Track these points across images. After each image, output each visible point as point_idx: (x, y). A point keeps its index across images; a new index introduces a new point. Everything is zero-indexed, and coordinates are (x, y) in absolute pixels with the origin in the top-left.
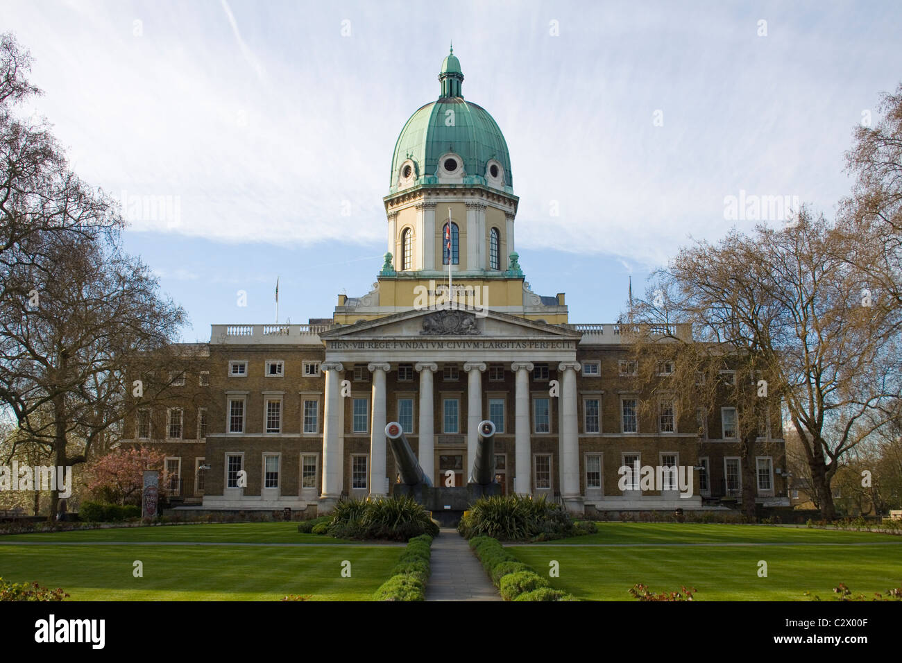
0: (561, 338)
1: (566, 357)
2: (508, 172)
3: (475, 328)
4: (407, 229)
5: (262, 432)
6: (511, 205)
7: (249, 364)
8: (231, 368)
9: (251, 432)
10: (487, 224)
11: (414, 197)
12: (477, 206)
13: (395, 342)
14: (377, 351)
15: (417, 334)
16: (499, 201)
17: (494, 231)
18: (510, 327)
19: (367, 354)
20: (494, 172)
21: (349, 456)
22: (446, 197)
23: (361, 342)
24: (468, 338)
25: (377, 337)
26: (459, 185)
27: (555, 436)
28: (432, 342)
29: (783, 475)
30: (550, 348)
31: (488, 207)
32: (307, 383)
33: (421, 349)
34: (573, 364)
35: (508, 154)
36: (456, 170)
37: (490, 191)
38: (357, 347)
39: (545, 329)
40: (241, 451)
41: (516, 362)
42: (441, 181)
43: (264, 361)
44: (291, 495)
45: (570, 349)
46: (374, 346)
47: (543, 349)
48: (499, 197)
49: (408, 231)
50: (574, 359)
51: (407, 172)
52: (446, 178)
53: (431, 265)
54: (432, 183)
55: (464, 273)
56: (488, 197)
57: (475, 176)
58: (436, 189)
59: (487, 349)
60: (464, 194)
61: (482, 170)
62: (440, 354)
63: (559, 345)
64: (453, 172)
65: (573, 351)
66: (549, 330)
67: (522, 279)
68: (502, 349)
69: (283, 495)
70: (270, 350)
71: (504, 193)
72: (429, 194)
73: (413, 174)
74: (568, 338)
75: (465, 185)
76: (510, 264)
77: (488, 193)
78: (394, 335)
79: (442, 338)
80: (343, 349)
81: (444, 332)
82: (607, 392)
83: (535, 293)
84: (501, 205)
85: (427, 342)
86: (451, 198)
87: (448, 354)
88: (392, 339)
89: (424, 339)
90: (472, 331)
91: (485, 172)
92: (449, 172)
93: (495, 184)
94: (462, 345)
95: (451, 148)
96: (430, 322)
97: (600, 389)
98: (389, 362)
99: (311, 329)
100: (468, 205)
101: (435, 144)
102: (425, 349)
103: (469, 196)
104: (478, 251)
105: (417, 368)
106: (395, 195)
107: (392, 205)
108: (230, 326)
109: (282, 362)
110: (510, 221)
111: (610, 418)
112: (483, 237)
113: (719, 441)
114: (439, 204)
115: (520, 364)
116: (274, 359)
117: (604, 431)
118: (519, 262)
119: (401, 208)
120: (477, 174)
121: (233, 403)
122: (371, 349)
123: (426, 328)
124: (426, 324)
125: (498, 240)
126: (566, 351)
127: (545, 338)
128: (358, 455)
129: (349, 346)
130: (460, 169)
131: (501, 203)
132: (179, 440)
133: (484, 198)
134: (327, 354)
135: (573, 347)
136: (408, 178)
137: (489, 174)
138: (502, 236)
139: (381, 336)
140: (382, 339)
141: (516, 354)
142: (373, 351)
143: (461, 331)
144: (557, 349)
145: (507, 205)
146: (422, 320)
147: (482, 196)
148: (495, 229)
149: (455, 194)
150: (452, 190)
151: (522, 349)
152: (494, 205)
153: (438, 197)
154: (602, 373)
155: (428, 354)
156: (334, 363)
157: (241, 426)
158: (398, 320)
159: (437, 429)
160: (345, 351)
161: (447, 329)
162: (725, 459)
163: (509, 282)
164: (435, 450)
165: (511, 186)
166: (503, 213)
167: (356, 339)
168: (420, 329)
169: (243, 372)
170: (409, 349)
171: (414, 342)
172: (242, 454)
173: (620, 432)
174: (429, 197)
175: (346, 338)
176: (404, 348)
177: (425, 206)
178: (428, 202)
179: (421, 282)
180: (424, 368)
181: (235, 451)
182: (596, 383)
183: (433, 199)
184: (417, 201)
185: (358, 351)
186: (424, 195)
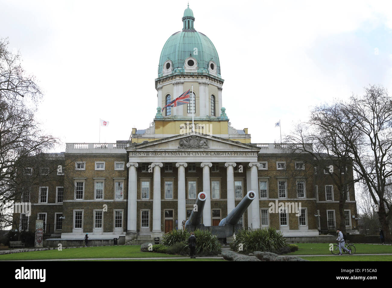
0: (250, 150)
1: (252, 159)
2: (219, 67)
3: (207, 145)
4: (168, 95)
5: (93, 199)
7: (86, 164)
8: (76, 166)
9: (87, 199)
10: (209, 93)
11: (172, 79)
12: (204, 84)
13: (165, 152)
14: (156, 157)
15: (177, 148)
16: (215, 82)
17: (212, 97)
18: (224, 145)
19: (151, 158)
20: (212, 67)
21: (139, 211)
22: (189, 79)
23: (148, 152)
24: (203, 150)
25: (156, 150)
26: (195, 73)
28: (184, 152)
29: (356, 219)
30: (244, 155)
31: (210, 85)
32: (117, 174)
33: (179, 156)
34: (256, 163)
36: (194, 66)
37: (211, 76)
38: (146, 154)
39: (242, 146)
40: (82, 209)
41: (228, 162)
42: (186, 71)
43: (94, 162)
44: (109, 232)
45: (254, 156)
46: (154, 154)
47: (241, 156)
48: (215, 79)
49: (169, 96)
50: (257, 161)
51: (168, 66)
52: (188, 69)
53: (181, 113)
54: (181, 72)
55: (198, 118)
56: (210, 80)
57: (203, 69)
58: (184, 75)
59: (213, 156)
60: (198, 78)
61: (207, 66)
62: (188, 158)
63: (249, 154)
64: (192, 67)
65: (256, 157)
66: (244, 146)
67: (227, 120)
68: (220, 156)
69: (104, 231)
70: (97, 156)
71: (218, 78)
72: (180, 77)
73: (171, 67)
74: (253, 150)
75: (199, 73)
76: (220, 113)
77: (210, 77)
78: (165, 148)
79: (190, 150)
80: (138, 156)
81: (190, 147)
82: (271, 177)
83: (234, 128)
84: (215, 84)
85: (182, 152)
86: (191, 79)
87: (193, 158)
88: (164, 150)
89: (180, 150)
90: (205, 147)
91: (208, 67)
92: (190, 67)
93: (213, 73)
94: (200, 153)
95: (191, 55)
96: (184, 142)
97: (268, 176)
98: (162, 163)
99: (117, 145)
100: (200, 83)
101: (182, 52)
102: (181, 156)
103: (200, 79)
104: (205, 106)
105: (177, 165)
106: (161, 77)
107: (159, 83)
108: (76, 144)
110: (220, 92)
111: (272, 190)
112: (208, 99)
113: (324, 202)
114: (185, 83)
115: (230, 163)
116: (100, 161)
117: (270, 197)
118: (226, 112)
119: (165, 84)
120: (204, 68)
121: (78, 183)
122: (153, 156)
123: (181, 145)
124: (182, 143)
125: (214, 101)
126: (252, 157)
127: (242, 150)
128: (144, 210)
129: (141, 154)
130: (195, 65)
131: (216, 83)
132: (46, 203)
133: (208, 80)
134: (130, 158)
135: (256, 155)
136: (169, 69)
137: (210, 68)
138: (216, 99)
139: (158, 148)
140: (159, 150)
141: (227, 158)
142: (154, 157)
143: (199, 147)
144: (248, 156)
145: (219, 84)
146: (179, 141)
147: (207, 79)
148: (213, 95)
149: (193, 78)
150: (192, 75)
151: (230, 156)
152: (212, 84)
153: (184, 79)
154: (268, 168)
155: (182, 158)
156: (134, 163)
157: (82, 196)
158: (167, 141)
160: (139, 157)
161: (192, 146)
162: (327, 211)
163: (221, 122)
165: (220, 74)
166: (217, 88)
167: (145, 150)
168: (178, 146)
169: (83, 168)
170: (172, 156)
171: (175, 152)
172: (83, 211)
174: (180, 79)
175: (139, 150)
176: (170, 155)
177: (178, 84)
178: (178, 81)
179: (176, 122)
180: (180, 165)
181: (79, 209)
182: (266, 173)
183: (182, 80)
184: (174, 81)
185: (146, 157)
186: (178, 78)
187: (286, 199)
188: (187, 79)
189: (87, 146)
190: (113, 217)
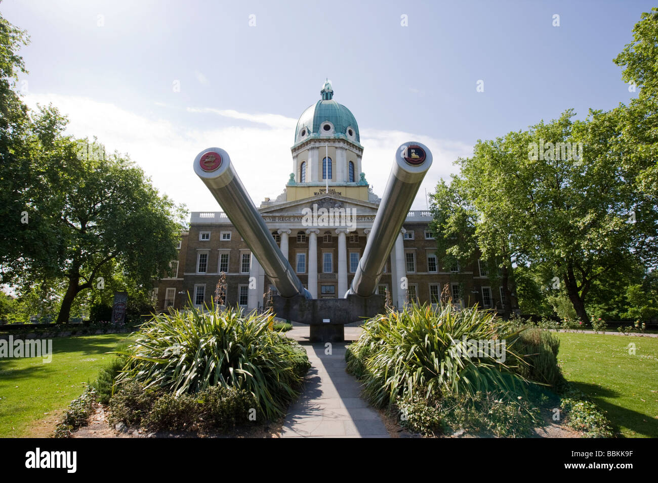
2: (358, 135)
4: (304, 162)
5: (217, 272)
6: (359, 151)
7: (211, 234)
8: (201, 236)
9: (210, 272)
10: (347, 158)
11: (307, 145)
12: (342, 148)
13: (294, 217)
14: (283, 223)
16: (353, 148)
17: (351, 163)
18: (363, 208)
19: (277, 224)
20: (351, 133)
22: (325, 143)
23: (274, 217)
25: (284, 214)
26: (332, 137)
27: (389, 274)
31: (348, 151)
34: (402, 229)
35: (357, 126)
36: (330, 130)
38: (272, 220)
40: (204, 283)
41: (368, 228)
42: (322, 136)
43: (220, 232)
46: (281, 219)
48: (353, 145)
51: (304, 133)
52: (324, 134)
53: (316, 179)
54: (317, 137)
55: (334, 184)
56: (348, 145)
57: (340, 134)
58: (319, 140)
60: (334, 142)
61: (344, 131)
64: (328, 131)
67: (367, 186)
68: (358, 221)
70: (223, 225)
71: (356, 144)
72: (315, 142)
73: (307, 133)
75: (335, 138)
76: (360, 178)
77: (348, 142)
78: (294, 213)
83: (374, 194)
84: (354, 150)
86: (327, 144)
88: (292, 215)
91: (346, 132)
92: (326, 131)
93: (351, 139)
95: (327, 119)
97: (415, 247)
98: (290, 229)
100: (336, 148)
101: (318, 118)
103: (337, 143)
104: (343, 172)
105: (308, 232)
106: (297, 145)
107: (296, 151)
108: (202, 213)
109: (230, 233)
110: (359, 159)
111: (421, 263)
113: (478, 278)
114: (321, 147)
115: (370, 229)
116: (226, 230)
117: (418, 271)
118: (366, 177)
119: (300, 152)
120: (342, 132)
121: (201, 255)
122: (280, 221)
125: (353, 168)
129: (267, 220)
130: (332, 130)
131: (355, 149)
133: (346, 144)
136: (304, 136)
137: (348, 133)
138: (355, 166)
139: (286, 213)
140: (286, 215)
141: (367, 224)
142: (281, 223)
146: (310, 204)
147: (344, 143)
149: (329, 142)
150: (328, 140)
151: (370, 221)
152: (351, 149)
154: (415, 238)
157: (205, 269)
158: (296, 204)
159: (319, 270)
162: (482, 288)
163: (360, 188)
164: (318, 283)
165: (359, 142)
166: (356, 155)
167: (271, 215)
169: (208, 238)
172: (205, 285)
173: (427, 271)
176: (299, 221)
177: (313, 148)
178: (314, 146)
179: (311, 188)
180: (311, 232)
181: (200, 283)
182: (412, 244)
183: (317, 145)
184: (309, 147)
185: (271, 223)
186: (312, 143)
187: (437, 274)
188: (322, 144)
189: (213, 215)
190: (237, 293)
